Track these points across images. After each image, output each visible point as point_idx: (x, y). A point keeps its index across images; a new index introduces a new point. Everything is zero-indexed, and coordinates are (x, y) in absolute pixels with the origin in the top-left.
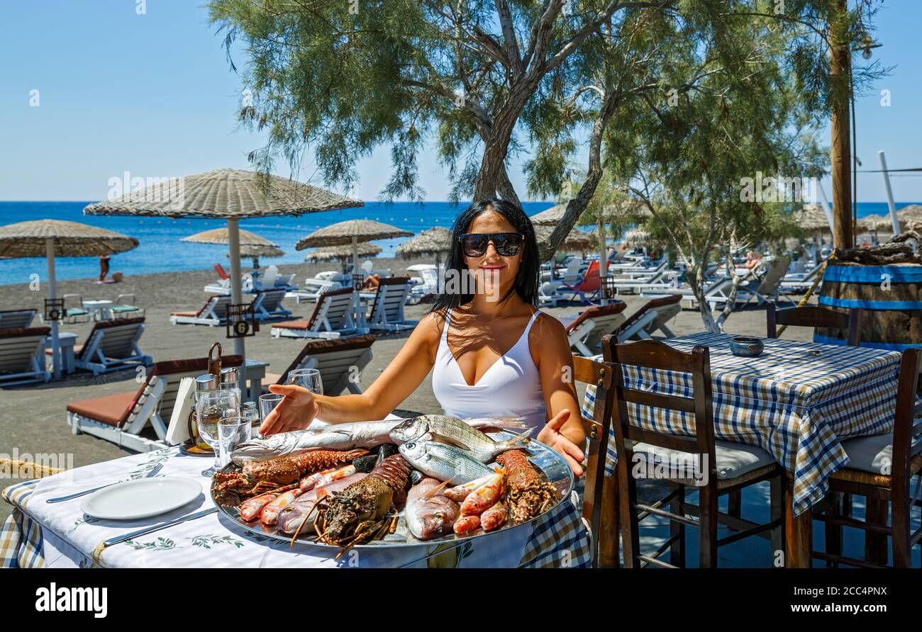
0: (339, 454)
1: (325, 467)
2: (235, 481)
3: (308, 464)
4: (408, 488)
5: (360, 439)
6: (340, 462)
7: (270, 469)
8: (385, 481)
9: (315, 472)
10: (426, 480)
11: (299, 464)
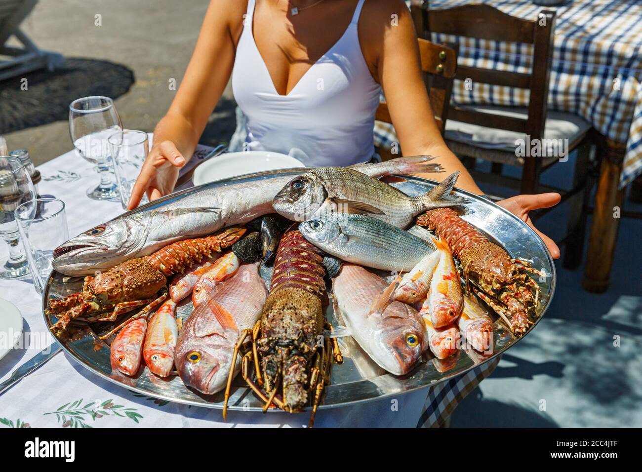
0: (210, 241)
1: (197, 263)
2: (80, 308)
3: (174, 265)
4: (329, 285)
5: (232, 215)
6: (214, 252)
7: (126, 283)
8: (308, 287)
9: (186, 273)
10: (346, 270)
11: (163, 267)
